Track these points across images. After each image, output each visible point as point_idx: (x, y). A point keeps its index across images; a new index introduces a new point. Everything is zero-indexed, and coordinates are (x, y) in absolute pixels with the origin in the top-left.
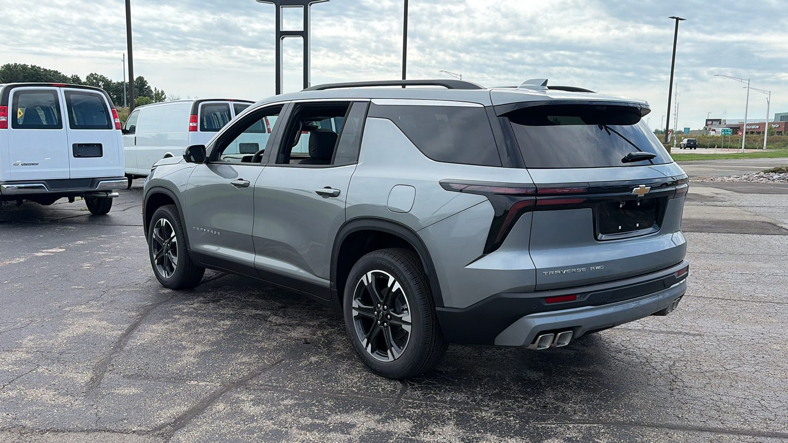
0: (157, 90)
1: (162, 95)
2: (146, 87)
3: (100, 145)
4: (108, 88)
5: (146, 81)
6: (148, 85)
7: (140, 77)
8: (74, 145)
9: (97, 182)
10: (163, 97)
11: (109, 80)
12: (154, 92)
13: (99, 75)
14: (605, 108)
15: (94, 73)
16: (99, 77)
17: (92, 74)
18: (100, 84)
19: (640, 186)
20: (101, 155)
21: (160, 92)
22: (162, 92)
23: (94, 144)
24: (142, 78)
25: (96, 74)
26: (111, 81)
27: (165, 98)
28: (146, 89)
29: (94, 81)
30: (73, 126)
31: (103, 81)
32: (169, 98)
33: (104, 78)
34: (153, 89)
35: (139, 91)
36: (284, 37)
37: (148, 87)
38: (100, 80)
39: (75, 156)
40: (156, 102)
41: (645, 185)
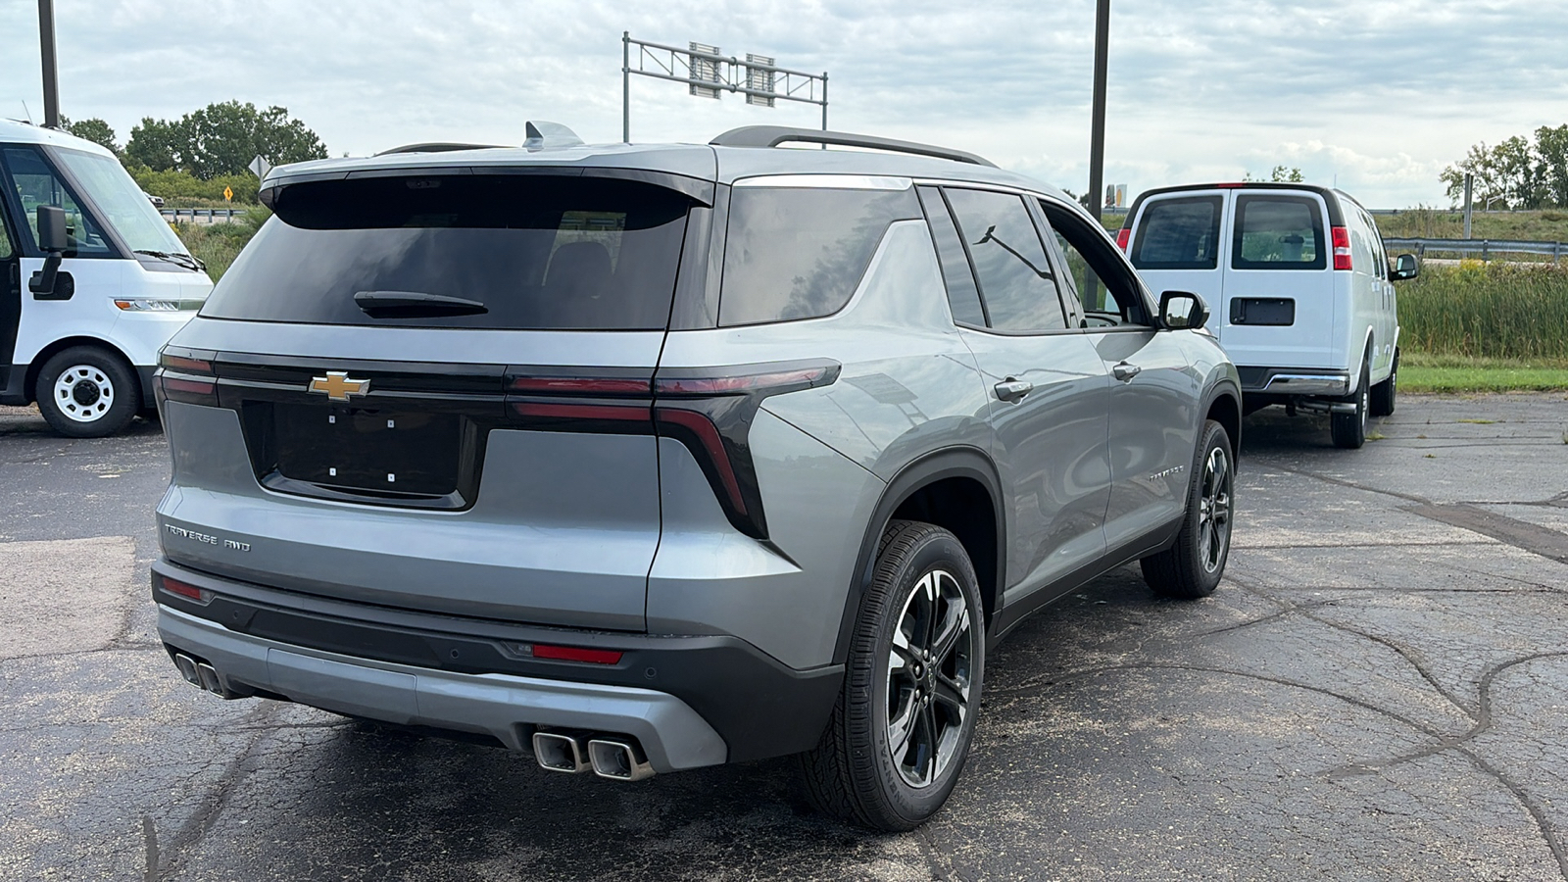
3: (1291, 302)
8: (1234, 301)
9: (1268, 375)
14: (436, 184)
19: (328, 373)
20: (1290, 322)
23: (1278, 300)
30: (1238, 262)
39: (1232, 323)
41: (345, 373)
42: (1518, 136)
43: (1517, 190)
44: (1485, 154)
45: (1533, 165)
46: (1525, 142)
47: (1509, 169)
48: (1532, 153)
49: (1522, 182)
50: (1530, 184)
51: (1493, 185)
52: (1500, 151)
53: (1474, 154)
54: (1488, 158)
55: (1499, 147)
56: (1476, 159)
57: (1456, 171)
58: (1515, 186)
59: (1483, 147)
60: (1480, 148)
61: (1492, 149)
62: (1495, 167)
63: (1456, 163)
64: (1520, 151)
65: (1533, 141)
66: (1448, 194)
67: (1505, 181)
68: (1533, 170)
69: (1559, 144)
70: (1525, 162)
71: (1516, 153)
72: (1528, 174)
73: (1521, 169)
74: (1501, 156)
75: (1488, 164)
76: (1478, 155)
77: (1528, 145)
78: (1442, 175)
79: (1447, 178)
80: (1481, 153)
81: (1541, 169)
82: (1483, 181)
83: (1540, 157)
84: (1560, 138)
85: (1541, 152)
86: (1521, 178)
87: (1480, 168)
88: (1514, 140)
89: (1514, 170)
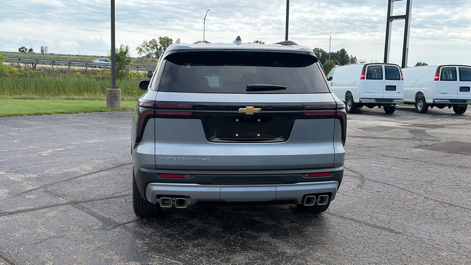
0: (352, 56)
1: (355, 60)
2: (346, 55)
4: (324, 56)
5: (346, 51)
6: (347, 54)
7: (342, 49)
10: (356, 60)
11: (325, 51)
12: (350, 58)
13: (320, 49)
15: (317, 48)
16: (319, 50)
17: (316, 48)
18: (320, 54)
19: (247, 107)
21: (354, 58)
22: (355, 57)
24: (344, 49)
25: (318, 48)
26: (326, 52)
27: (356, 61)
28: (346, 56)
29: (317, 52)
31: (321, 52)
32: (359, 61)
33: (322, 50)
34: (350, 56)
35: (341, 57)
36: (393, 20)
37: (347, 55)
38: (320, 52)
40: (351, 64)
41: (253, 107)
42: (154, 39)
43: (155, 53)
44: (147, 43)
45: (159, 47)
46: (156, 41)
47: (153, 48)
48: (158, 44)
49: (156, 51)
50: (158, 52)
51: (149, 52)
52: (150, 43)
53: (144, 43)
54: (148, 44)
55: (150, 41)
56: (145, 44)
57: (140, 47)
58: (155, 52)
59: (146, 41)
60: (145, 41)
61: (148, 42)
62: (149, 47)
63: (140, 45)
64: (155, 43)
65: (158, 41)
66: (139, 53)
67: (152, 51)
68: (159, 48)
69: (164, 42)
70: (157, 46)
71: (154, 43)
72: (157, 49)
73: (156, 48)
74: (151, 44)
75: (148, 46)
76: (145, 43)
77: (157, 41)
78: (137, 48)
79: (138, 49)
80: (146, 43)
81: (161, 48)
82: (147, 50)
83: (160, 45)
84: (164, 40)
85: (160, 44)
86: (156, 50)
87: (146, 47)
88: (154, 40)
89: (154, 48)
